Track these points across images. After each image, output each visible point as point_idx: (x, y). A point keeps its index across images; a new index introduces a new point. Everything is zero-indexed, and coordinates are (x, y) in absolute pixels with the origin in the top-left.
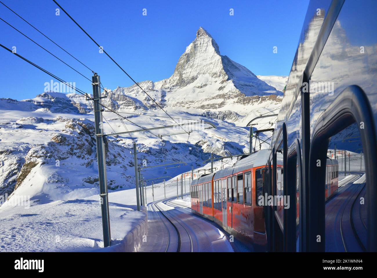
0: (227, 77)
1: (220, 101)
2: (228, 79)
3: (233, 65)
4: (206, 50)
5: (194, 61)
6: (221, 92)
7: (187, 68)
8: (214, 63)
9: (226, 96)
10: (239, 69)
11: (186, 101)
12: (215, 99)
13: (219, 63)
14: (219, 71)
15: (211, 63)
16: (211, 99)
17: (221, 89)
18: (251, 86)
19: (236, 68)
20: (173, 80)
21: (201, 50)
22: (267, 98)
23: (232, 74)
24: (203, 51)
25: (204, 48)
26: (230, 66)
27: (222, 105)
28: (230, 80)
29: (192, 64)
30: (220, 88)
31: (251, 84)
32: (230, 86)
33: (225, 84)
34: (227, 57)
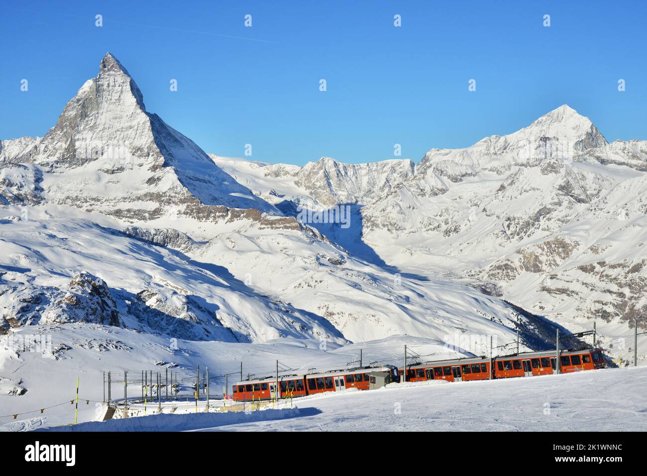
0: (162, 160)
1: (153, 205)
2: (166, 165)
3: (169, 134)
4: (119, 99)
5: (96, 118)
6: (153, 189)
7: (84, 129)
8: (136, 127)
9: (163, 198)
10: (181, 143)
11: (84, 195)
12: (143, 200)
13: (147, 130)
14: (147, 146)
15: (131, 127)
16: (134, 200)
17: (151, 181)
18: (206, 182)
19: (176, 140)
20: (54, 149)
21: (109, 97)
22: (243, 213)
23: (170, 155)
24: (113, 101)
25: (116, 95)
26: (163, 135)
27: (155, 214)
28: (170, 167)
29: (93, 122)
30: (149, 179)
31: (207, 178)
32: (169, 179)
33: (158, 173)
34: (158, 116)
